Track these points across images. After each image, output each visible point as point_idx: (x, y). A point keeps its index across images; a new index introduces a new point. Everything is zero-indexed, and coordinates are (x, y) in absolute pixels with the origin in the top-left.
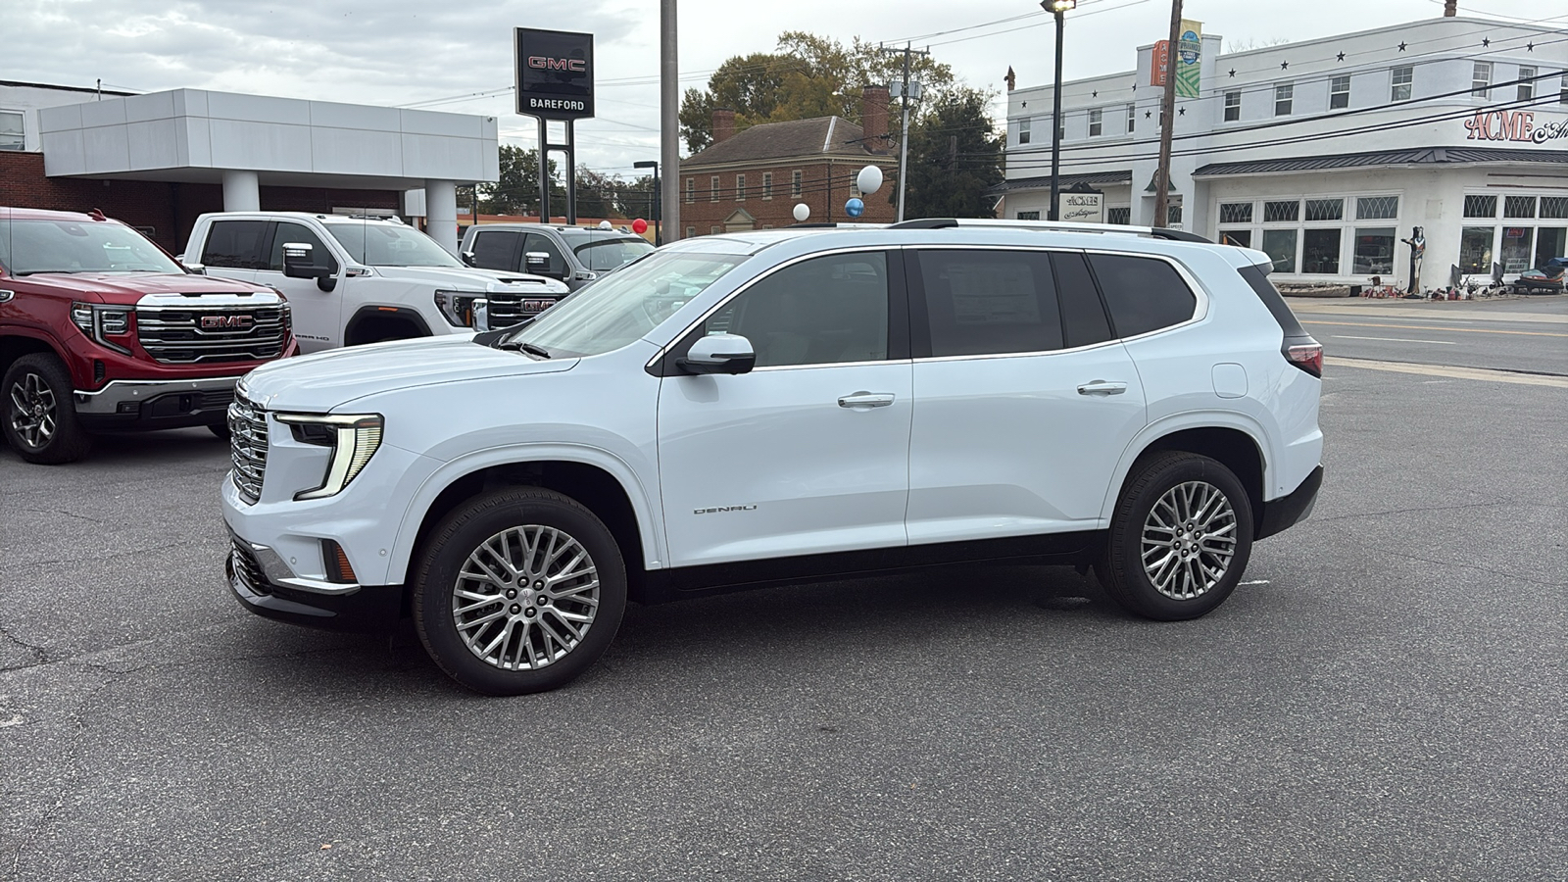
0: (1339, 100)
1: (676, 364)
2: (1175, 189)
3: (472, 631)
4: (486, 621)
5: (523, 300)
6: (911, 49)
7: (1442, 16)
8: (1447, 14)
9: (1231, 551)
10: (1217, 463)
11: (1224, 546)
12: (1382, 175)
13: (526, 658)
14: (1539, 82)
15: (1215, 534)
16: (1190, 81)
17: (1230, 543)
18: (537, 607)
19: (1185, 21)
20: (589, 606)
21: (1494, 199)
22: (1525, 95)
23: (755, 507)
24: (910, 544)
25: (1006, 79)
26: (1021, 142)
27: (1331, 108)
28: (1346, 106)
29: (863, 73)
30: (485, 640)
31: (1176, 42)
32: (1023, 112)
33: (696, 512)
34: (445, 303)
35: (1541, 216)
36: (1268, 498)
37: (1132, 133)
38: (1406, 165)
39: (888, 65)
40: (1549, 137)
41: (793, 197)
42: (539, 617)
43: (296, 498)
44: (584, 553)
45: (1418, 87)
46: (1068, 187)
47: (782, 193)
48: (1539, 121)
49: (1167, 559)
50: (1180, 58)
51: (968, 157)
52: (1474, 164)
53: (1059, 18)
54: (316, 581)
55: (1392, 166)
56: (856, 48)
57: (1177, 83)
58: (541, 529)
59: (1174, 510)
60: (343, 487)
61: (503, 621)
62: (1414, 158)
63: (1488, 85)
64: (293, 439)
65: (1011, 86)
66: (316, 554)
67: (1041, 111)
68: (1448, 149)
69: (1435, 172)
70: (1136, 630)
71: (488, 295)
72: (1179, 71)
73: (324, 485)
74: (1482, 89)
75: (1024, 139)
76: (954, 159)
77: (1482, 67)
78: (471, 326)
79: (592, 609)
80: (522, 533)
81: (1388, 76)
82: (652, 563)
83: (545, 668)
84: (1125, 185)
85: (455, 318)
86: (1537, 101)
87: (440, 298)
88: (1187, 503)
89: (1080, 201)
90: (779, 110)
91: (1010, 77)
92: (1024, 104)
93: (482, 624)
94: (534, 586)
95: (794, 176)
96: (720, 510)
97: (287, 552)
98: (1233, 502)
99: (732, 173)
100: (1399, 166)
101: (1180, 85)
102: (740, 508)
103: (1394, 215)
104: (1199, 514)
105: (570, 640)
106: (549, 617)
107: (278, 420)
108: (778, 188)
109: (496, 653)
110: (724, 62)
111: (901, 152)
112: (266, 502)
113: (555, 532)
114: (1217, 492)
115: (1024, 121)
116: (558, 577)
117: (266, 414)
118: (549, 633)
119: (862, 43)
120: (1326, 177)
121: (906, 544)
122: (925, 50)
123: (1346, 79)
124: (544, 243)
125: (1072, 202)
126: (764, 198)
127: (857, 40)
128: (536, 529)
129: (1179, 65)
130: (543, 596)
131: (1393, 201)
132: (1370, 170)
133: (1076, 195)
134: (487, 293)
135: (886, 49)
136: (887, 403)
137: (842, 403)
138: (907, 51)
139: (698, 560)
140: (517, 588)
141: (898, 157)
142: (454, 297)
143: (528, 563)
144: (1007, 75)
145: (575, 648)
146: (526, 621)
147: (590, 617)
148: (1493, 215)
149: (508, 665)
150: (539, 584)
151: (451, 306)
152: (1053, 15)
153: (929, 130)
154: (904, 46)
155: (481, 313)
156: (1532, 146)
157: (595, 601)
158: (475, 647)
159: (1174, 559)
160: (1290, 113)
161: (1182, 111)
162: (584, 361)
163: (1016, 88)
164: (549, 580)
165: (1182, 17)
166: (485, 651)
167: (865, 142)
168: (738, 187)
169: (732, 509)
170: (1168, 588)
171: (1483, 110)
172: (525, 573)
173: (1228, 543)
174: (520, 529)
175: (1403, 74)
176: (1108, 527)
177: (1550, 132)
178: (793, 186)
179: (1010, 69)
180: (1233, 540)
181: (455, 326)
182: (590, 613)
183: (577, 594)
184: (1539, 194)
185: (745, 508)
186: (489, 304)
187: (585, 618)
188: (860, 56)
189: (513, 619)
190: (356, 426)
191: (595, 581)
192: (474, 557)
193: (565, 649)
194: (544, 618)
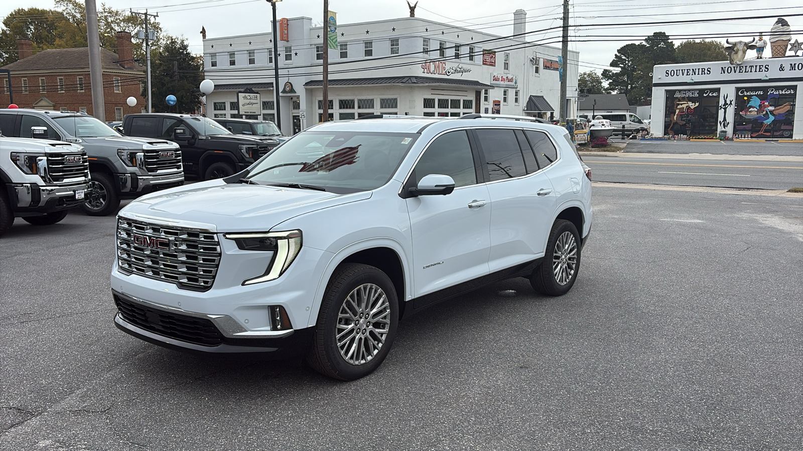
0: (369, 53)
1: (411, 191)
2: (296, 92)
3: (342, 347)
4: (348, 340)
6: (148, 13)
7: (409, 16)
8: (411, 16)
9: (575, 262)
10: (572, 223)
11: (572, 260)
12: (391, 88)
13: (363, 358)
14: (447, 50)
15: (571, 254)
16: (334, 41)
17: (575, 258)
18: (366, 328)
19: (330, 11)
21: (434, 100)
22: (442, 54)
23: (443, 262)
24: (491, 273)
25: (201, 32)
26: (213, 66)
27: (365, 56)
28: (372, 55)
29: (108, 25)
30: (347, 352)
31: (327, 21)
32: (212, 51)
33: (424, 268)
34: (19, 160)
35: (451, 108)
36: (583, 236)
37: (271, 64)
38: (400, 84)
39: (124, 21)
40: (452, 73)
41: (79, 91)
42: (368, 333)
43: (243, 284)
44: (384, 296)
45: (402, 48)
46: (243, 90)
47: (71, 89)
48: (449, 65)
49: (559, 267)
50: (329, 30)
51: (183, 73)
52: (427, 84)
53: (274, 5)
54: (265, 331)
55: (395, 84)
56: (104, 9)
58: (369, 285)
59: (561, 245)
60: (281, 274)
61: (354, 338)
62: (404, 81)
63: (429, 50)
64: (238, 249)
65: (204, 36)
66: (265, 315)
67: (222, 51)
68: (416, 77)
69: (411, 87)
70: (553, 301)
71: (46, 154)
72: (329, 36)
73: (267, 272)
74: (426, 51)
75: (214, 64)
76: (176, 74)
77: (426, 41)
78: (37, 174)
79: (386, 325)
80: (362, 289)
81: (388, 43)
82: (408, 297)
83: (371, 360)
84: (270, 90)
85: (25, 169)
86: (447, 58)
87: (15, 158)
88: (565, 241)
89: (249, 98)
90: (57, 41)
91: (203, 32)
92: (212, 46)
93: (346, 343)
94: (365, 317)
95: (78, 80)
96: (432, 265)
97: (240, 317)
98: (575, 239)
99: (36, 77)
100: (398, 84)
101: (330, 43)
102: (438, 264)
103: (396, 107)
104: (567, 246)
105: (379, 343)
106: (371, 333)
107: (227, 238)
108: (68, 86)
109: (352, 357)
110: (13, 11)
111: (147, 69)
112: (218, 288)
113: (374, 286)
114: (572, 236)
115: (213, 55)
116: (375, 310)
117: (215, 236)
118: (372, 342)
119: (107, 7)
120: (366, 88)
121: (489, 273)
122: (156, 14)
123: (371, 43)
125: (245, 97)
126: (59, 92)
127: (104, 5)
128: (367, 285)
129: (329, 33)
130: (369, 322)
131: (395, 100)
132: (384, 86)
133: (247, 94)
135: (134, 12)
136: (483, 206)
137: (470, 207)
138: (146, 14)
139: (426, 292)
140: (359, 319)
141: (146, 72)
143: (363, 305)
144: (201, 30)
145: (381, 347)
146: (363, 337)
147: (386, 330)
148: (434, 107)
149: (357, 363)
150: (367, 315)
151: (23, 162)
152: (270, 3)
153: (160, 57)
154: (144, 12)
155: (43, 165)
156: (446, 77)
157: (388, 321)
158: (344, 355)
159: (561, 267)
160: (347, 57)
161: (296, 54)
162: (375, 192)
163: (207, 38)
164: (372, 313)
165: (329, 9)
166: (348, 356)
167: (121, 63)
168: (40, 85)
169: (435, 264)
170: (560, 281)
171: (428, 61)
172: (362, 310)
173: (574, 258)
174: (362, 286)
175: (394, 42)
176: (544, 256)
177: (452, 71)
178: (78, 85)
179: (203, 28)
180: (575, 256)
181: (26, 174)
182: (386, 328)
183: (382, 318)
184: (450, 98)
185: (440, 263)
188: (106, 14)
189: (358, 336)
190: (288, 238)
191: (388, 311)
192: (344, 305)
193: (377, 349)
194: (370, 334)
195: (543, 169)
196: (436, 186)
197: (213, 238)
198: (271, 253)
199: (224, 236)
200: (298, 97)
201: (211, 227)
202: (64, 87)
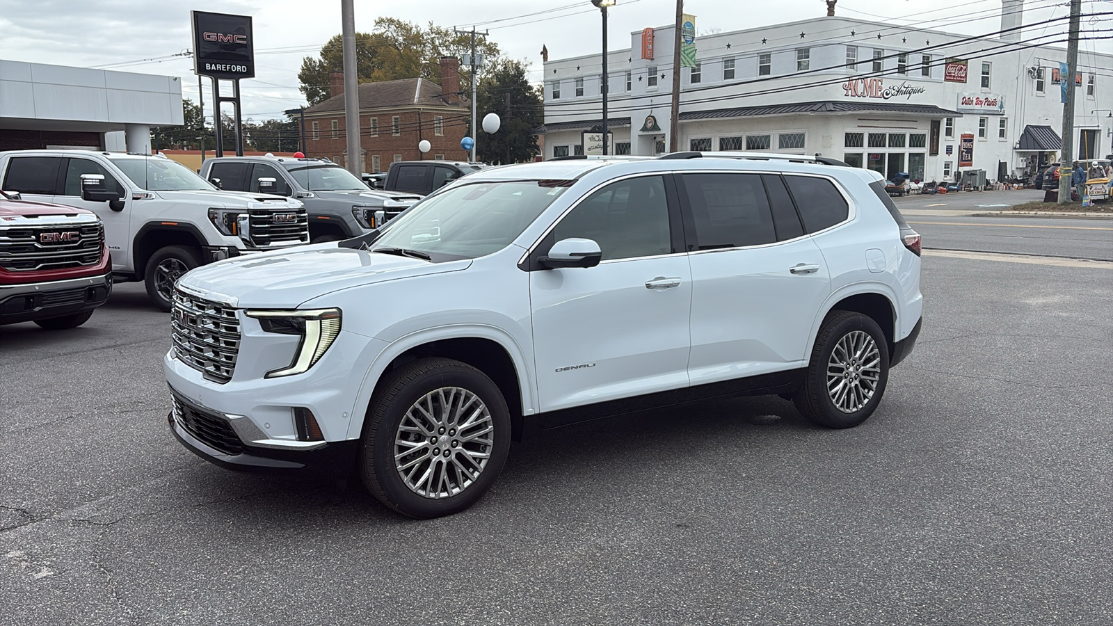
0: (765, 70)
1: (539, 261)
2: (660, 130)
3: (407, 471)
4: (417, 462)
5: (274, 214)
6: (476, 31)
7: (826, 15)
8: (829, 15)
9: (877, 378)
10: (869, 318)
11: (872, 374)
12: (795, 119)
13: (445, 489)
14: (885, 60)
15: (868, 366)
16: (690, 56)
17: (877, 372)
18: (451, 449)
19: (685, 15)
20: (486, 446)
21: (862, 135)
22: (877, 68)
23: (594, 365)
24: (691, 385)
25: (542, 53)
26: (554, 98)
27: (760, 75)
28: (769, 74)
29: (435, 48)
30: (415, 479)
31: (680, 29)
32: (555, 77)
33: (557, 371)
34: (216, 218)
35: (889, 146)
36: (896, 340)
37: (629, 91)
38: (809, 113)
39: (453, 43)
40: (892, 95)
41: (394, 135)
42: (453, 456)
43: (266, 377)
44: (483, 406)
45: (814, 61)
46: (589, 129)
47: (385, 132)
48: (886, 84)
49: (841, 385)
50: (683, 40)
51: (518, 108)
52: (850, 112)
53: (604, 11)
54: (289, 440)
55: (801, 113)
56: (431, 30)
57: (682, 57)
58: (454, 389)
59: (845, 351)
60: (311, 366)
61: (428, 461)
62: (814, 108)
63: (855, 62)
64: (262, 330)
65: (545, 58)
66: (289, 420)
67: (567, 76)
68: (834, 103)
69: (827, 117)
70: (825, 436)
71: (249, 211)
72: (682, 49)
73: (294, 364)
74: (852, 64)
75: (556, 95)
76: (508, 109)
77: (852, 49)
78: (237, 235)
79: (488, 447)
80: (442, 393)
81: (794, 55)
82: (528, 410)
83: (458, 494)
84: (626, 128)
85: (224, 229)
86: (884, 73)
87: (212, 215)
88: (853, 345)
89: (597, 139)
90: (376, 73)
91: (545, 52)
92: (555, 71)
93: (415, 465)
94: (449, 433)
95: (393, 120)
96: (572, 368)
97: (260, 419)
98: (878, 345)
100: (805, 113)
101: (683, 59)
102: (585, 366)
103: (802, 146)
104: (859, 353)
105: (474, 472)
106: (460, 456)
107: (248, 316)
108: (382, 129)
109: (424, 487)
110: (332, 38)
111: (472, 104)
112: (237, 380)
113: (464, 391)
114: (869, 337)
115: (556, 83)
116: (466, 425)
117: (236, 312)
118: (460, 468)
119: (434, 26)
120: (759, 121)
121: (688, 386)
122: (485, 32)
123: (769, 56)
124: (269, 170)
125: (592, 139)
126: (372, 136)
127: (431, 24)
128: (451, 390)
129: (682, 45)
130: (455, 440)
131: (802, 136)
132: (786, 116)
133: (595, 135)
134: (248, 209)
135: (458, 31)
136: (676, 285)
137: (648, 286)
138: (473, 32)
139: (558, 406)
140: (438, 435)
141: (470, 108)
142: (223, 213)
143: (445, 416)
144: (542, 50)
145: (478, 478)
146: (444, 461)
147: (487, 454)
148: (862, 145)
149: (432, 495)
150: (452, 431)
151: (221, 220)
152: (600, 9)
153: (490, 88)
154: (471, 29)
155: (244, 224)
156: (882, 101)
157: (490, 442)
158: (410, 483)
159: (845, 385)
160: (733, 78)
161: (663, 76)
162: (476, 261)
163: (549, 60)
164: (460, 428)
165: (684, 12)
166: (417, 485)
167: (443, 97)
169: (580, 367)
170: (842, 406)
171: (854, 78)
172: (443, 423)
173: (875, 373)
174: (440, 390)
175: (803, 53)
176: (808, 366)
177: (893, 92)
178: (393, 128)
179: (544, 47)
180: (878, 370)
181: (225, 235)
182: (487, 451)
183: (478, 437)
184: (887, 132)
185: (588, 366)
186: (250, 218)
187: (484, 454)
188: (434, 35)
189: (435, 459)
190: (321, 318)
191: (490, 427)
192: (409, 414)
193: (471, 480)
194: (456, 457)
195: (812, 235)
196: (571, 255)
197: (233, 314)
198: (297, 337)
199: (245, 313)
200: (663, 136)
201: (232, 301)
202: (377, 130)
